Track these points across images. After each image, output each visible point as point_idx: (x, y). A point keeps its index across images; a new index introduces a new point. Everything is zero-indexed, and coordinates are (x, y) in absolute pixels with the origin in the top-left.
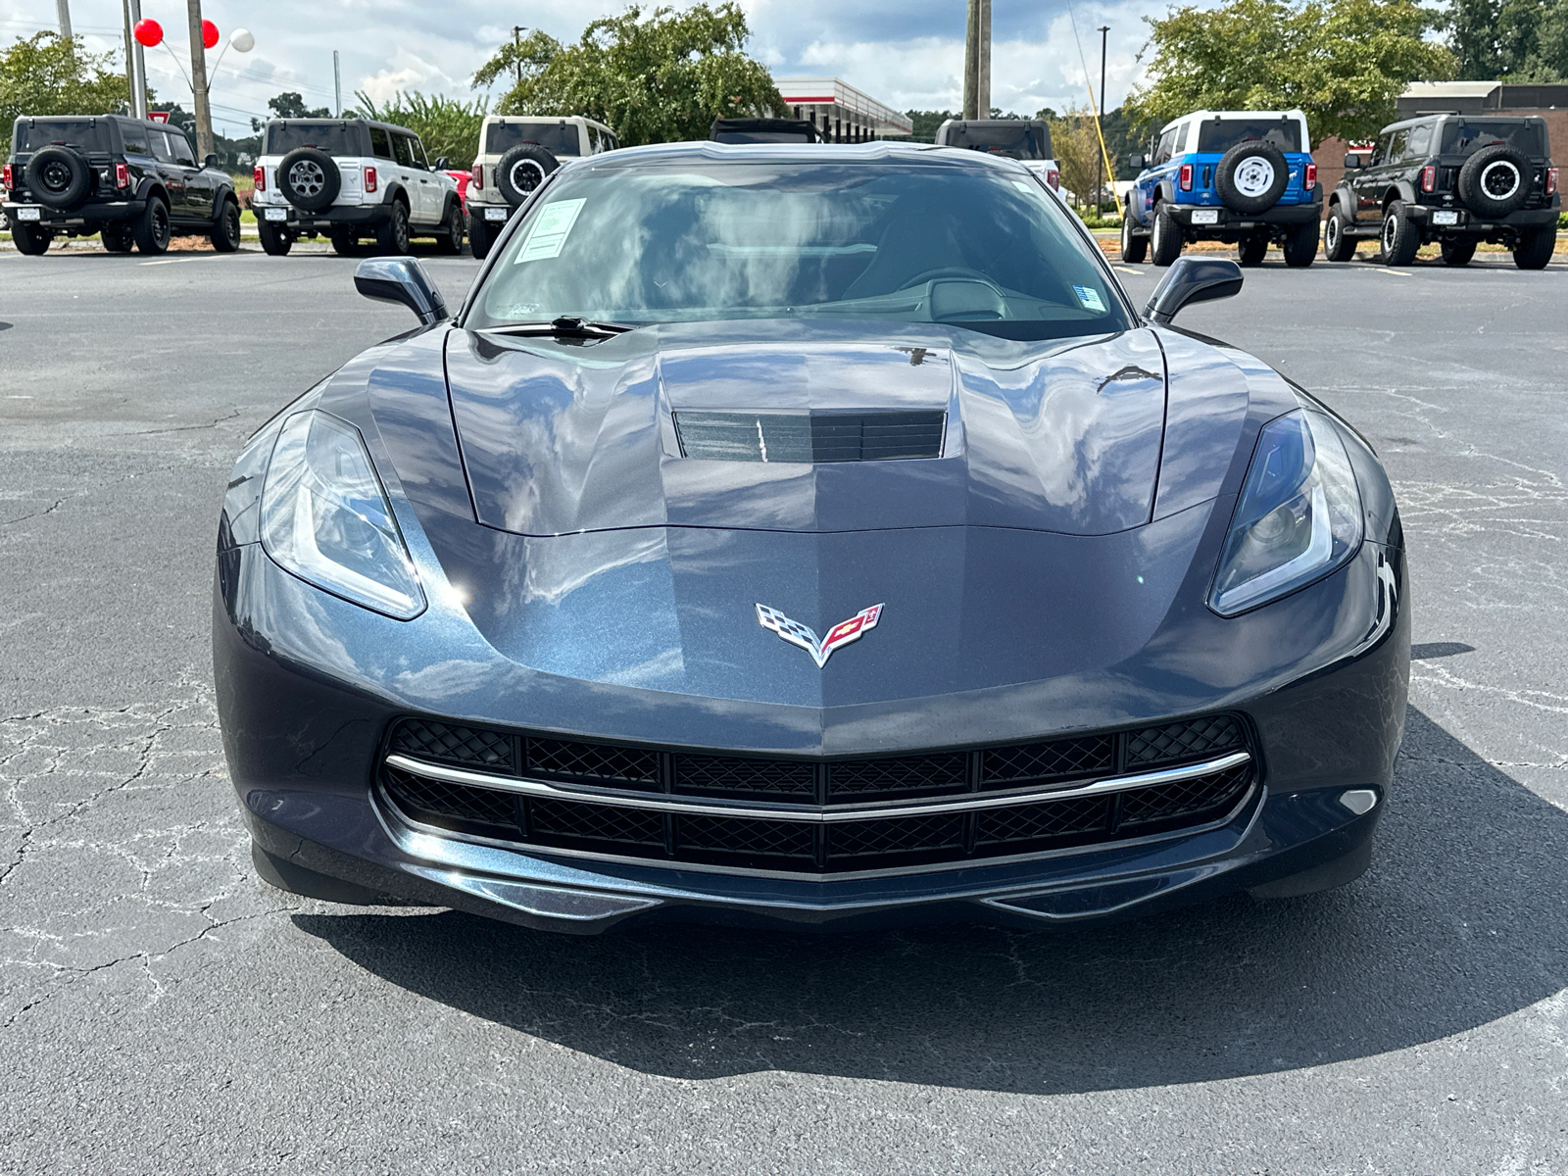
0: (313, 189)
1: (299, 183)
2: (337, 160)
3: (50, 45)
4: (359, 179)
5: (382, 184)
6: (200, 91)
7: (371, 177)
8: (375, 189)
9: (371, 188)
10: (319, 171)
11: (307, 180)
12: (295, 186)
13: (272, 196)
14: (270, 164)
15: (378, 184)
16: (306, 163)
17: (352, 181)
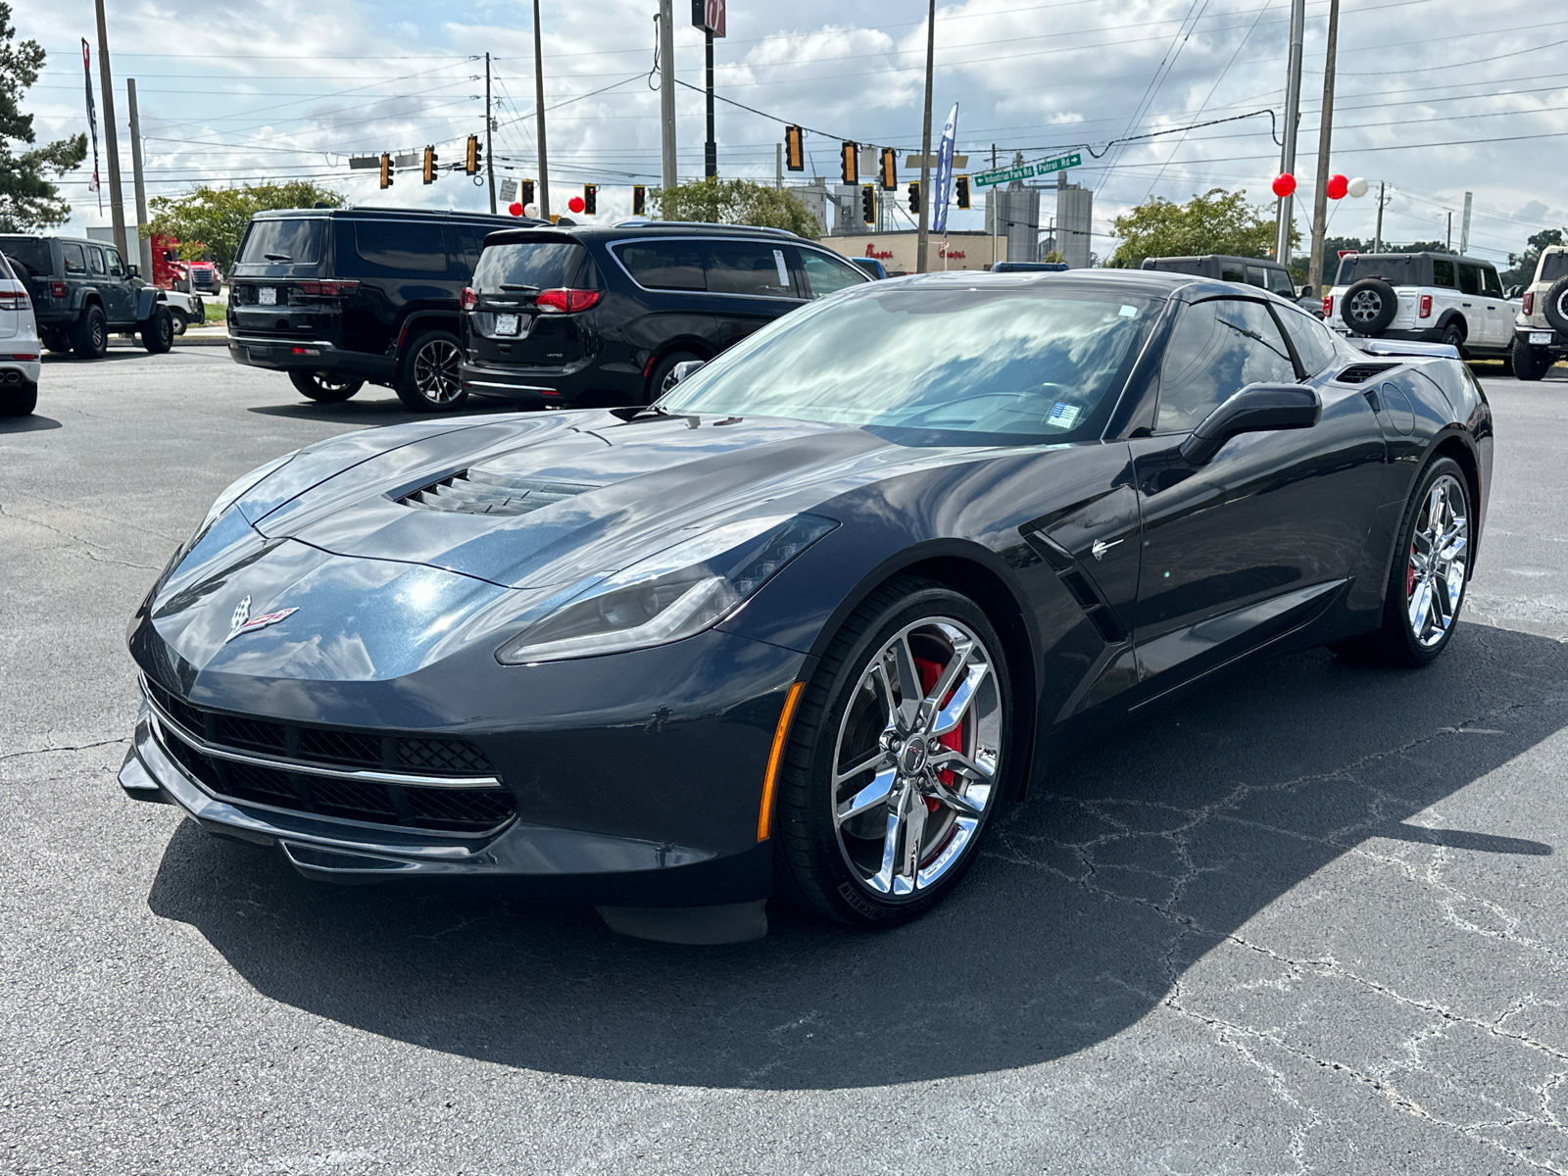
0: (1370, 315)
1: (1359, 310)
2: (1396, 290)
3: (1220, 200)
4: (1414, 307)
5: (1437, 311)
6: (1317, 233)
7: (1427, 304)
8: (1428, 315)
9: (1424, 314)
10: (1378, 300)
11: (1366, 307)
12: (1355, 312)
13: (1336, 321)
14: (1339, 294)
15: (1433, 310)
16: (1367, 292)
17: (1408, 307)
